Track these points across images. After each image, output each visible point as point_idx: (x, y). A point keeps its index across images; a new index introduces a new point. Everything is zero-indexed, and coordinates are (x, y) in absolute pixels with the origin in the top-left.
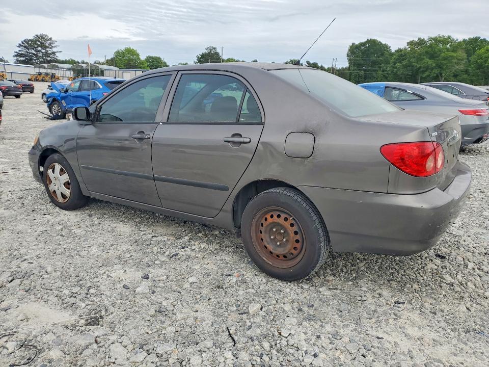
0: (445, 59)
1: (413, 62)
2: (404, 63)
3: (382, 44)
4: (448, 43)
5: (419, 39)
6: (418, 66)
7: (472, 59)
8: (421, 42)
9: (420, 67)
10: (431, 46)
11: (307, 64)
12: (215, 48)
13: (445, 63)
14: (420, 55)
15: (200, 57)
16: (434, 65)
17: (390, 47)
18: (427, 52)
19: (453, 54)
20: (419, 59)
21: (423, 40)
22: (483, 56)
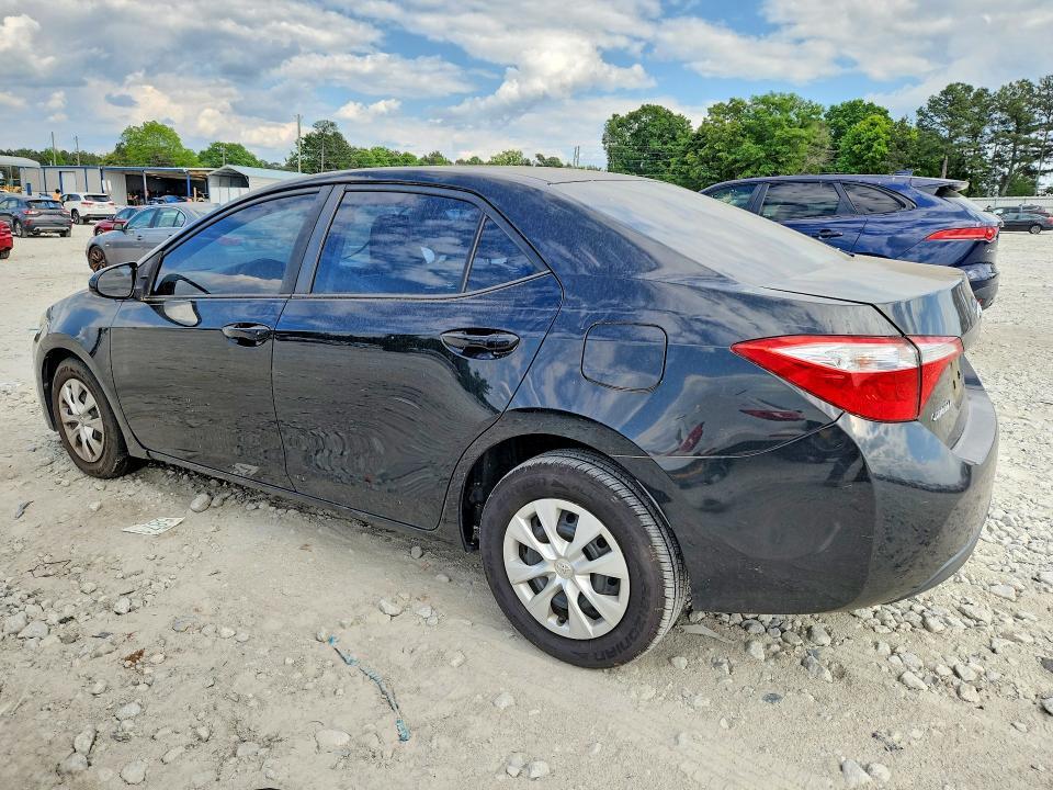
0: (786, 142)
1: (719, 151)
2: (702, 152)
3: (671, 115)
4: (792, 108)
5: (732, 100)
6: (731, 158)
7: (843, 143)
8: (736, 109)
9: (736, 161)
10: (756, 116)
11: (538, 162)
12: (332, 125)
13: (784, 150)
14: (734, 134)
15: (304, 142)
16: (763, 154)
17: (689, 122)
18: (748, 129)
19: (803, 132)
20: (733, 144)
21: (741, 102)
22: (864, 137)
